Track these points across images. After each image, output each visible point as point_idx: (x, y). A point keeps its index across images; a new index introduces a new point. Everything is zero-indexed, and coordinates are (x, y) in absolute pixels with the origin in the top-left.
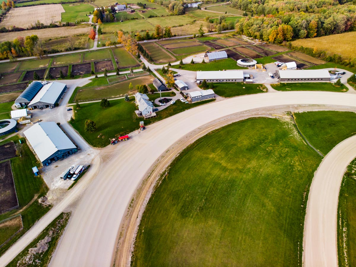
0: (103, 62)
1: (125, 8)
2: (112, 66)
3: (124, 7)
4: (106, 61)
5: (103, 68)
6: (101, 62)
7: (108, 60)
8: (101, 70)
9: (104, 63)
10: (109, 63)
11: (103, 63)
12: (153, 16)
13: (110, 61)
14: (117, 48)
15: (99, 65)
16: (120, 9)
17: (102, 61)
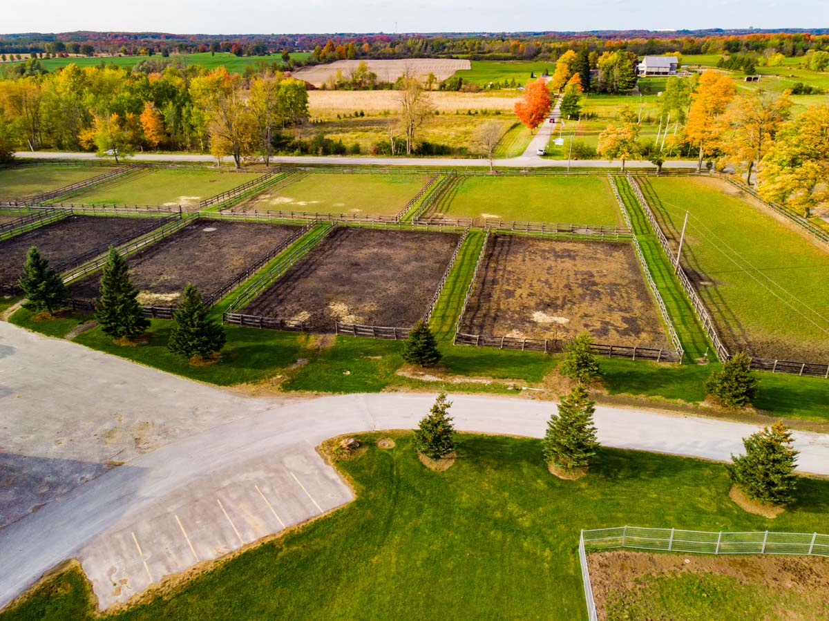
0: (559, 247)
1: (671, 69)
2: (638, 304)
3: (671, 64)
4: (587, 242)
5: (546, 306)
6: (545, 246)
7: (602, 237)
8: (523, 321)
9: (570, 255)
10: (611, 267)
11: (558, 256)
12: (811, 89)
13: (615, 246)
14: (664, 172)
15: (517, 263)
16: (654, 70)
17: (554, 234)
